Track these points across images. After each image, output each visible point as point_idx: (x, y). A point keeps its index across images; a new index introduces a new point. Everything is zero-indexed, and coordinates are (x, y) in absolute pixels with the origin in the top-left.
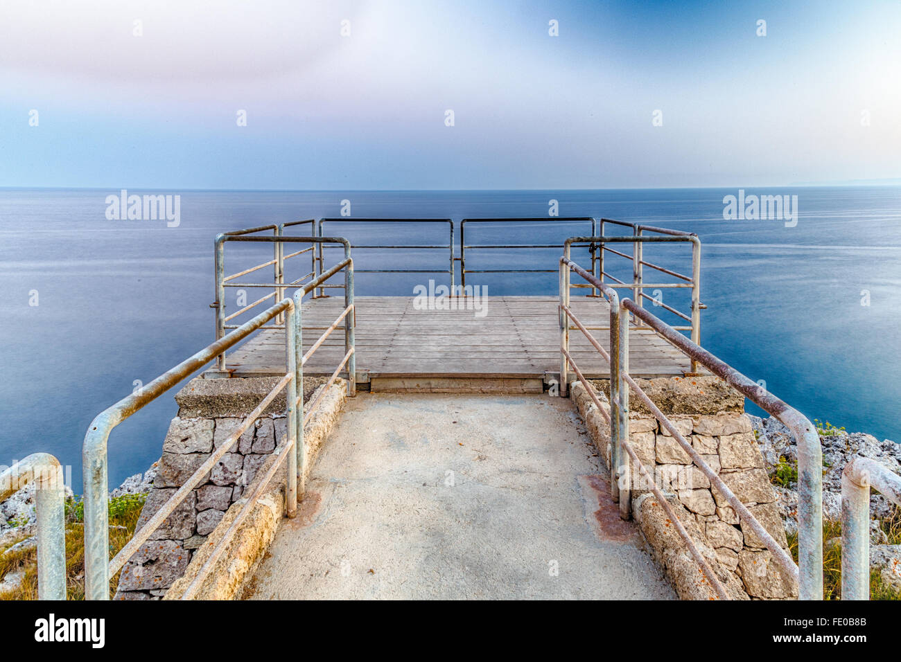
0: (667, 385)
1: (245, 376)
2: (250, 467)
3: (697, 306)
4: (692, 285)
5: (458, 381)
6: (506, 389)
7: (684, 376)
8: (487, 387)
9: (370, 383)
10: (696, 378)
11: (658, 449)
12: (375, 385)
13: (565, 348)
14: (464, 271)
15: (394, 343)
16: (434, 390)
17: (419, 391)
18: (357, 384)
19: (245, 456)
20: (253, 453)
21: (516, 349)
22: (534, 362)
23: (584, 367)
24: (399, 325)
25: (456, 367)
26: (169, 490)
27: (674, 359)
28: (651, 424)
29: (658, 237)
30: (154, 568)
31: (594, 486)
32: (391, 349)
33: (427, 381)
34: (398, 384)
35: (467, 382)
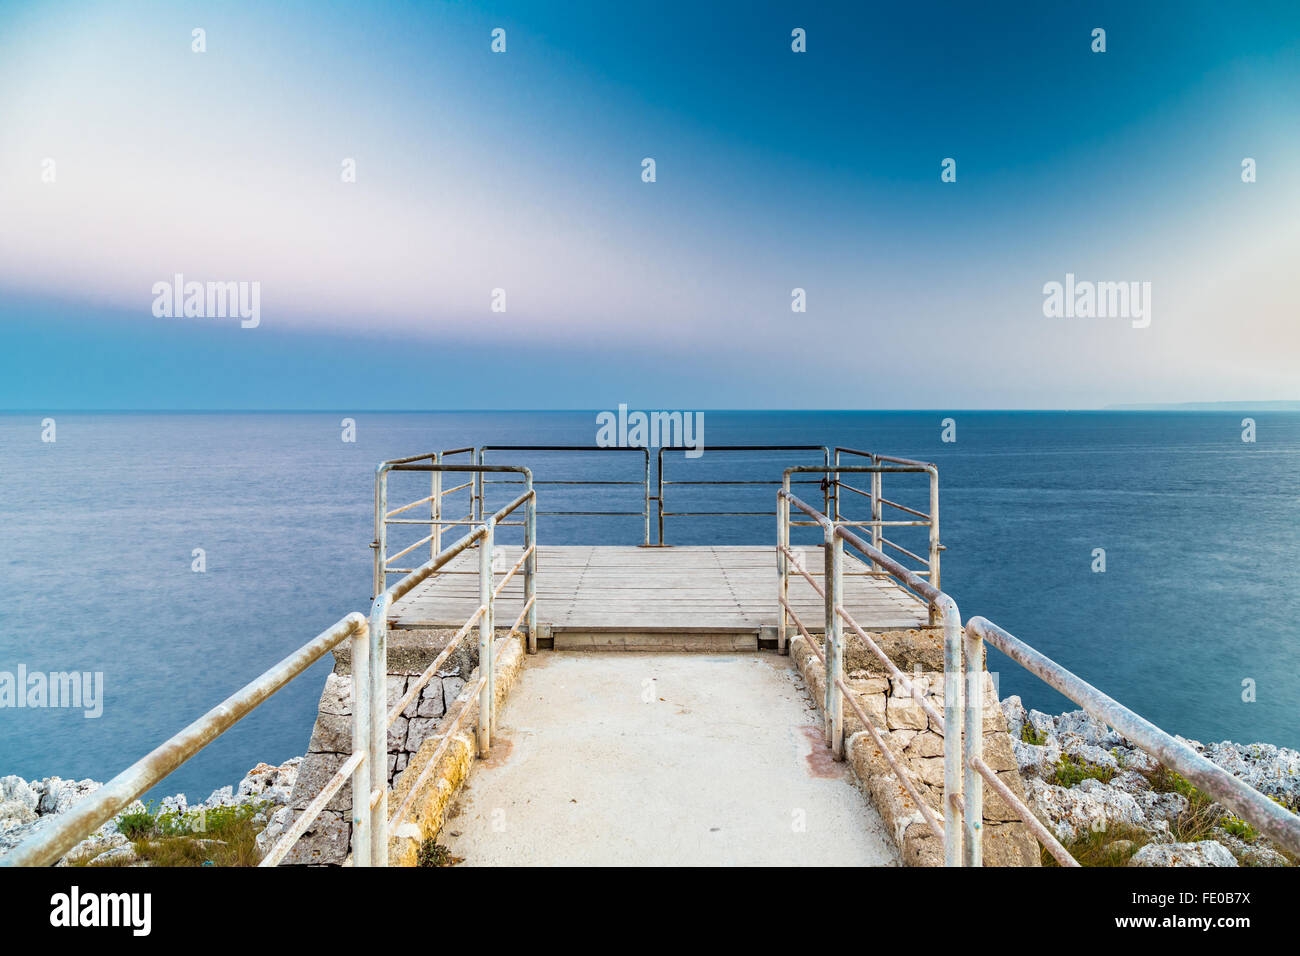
0: (900, 638)
1: (409, 628)
2: (416, 731)
3: (935, 547)
4: (929, 523)
5: (657, 637)
6: (715, 646)
7: (921, 628)
8: (692, 644)
9: (552, 639)
10: (934, 631)
11: (889, 713)
12: (558, 641)
13: (784, 597)
14: (662, 512)
15: (578, 597)
16: (629, 648)
17: (611, 648)
18: (538, 639)
19: (409, 719)
20: (419, 716)
21: (727, 603)
22: (748, 616)
23: (807, 620)
24: (582, 578)
25: (655, 621)
26: (326, 755)
27: (912, 612)
28: (884, 685)
29: (890, 467)
30: (312, 841)
31: (809, 735)
32: (574, 603)
33: (620, 637)
34: (586, 640)
35: (669, 639)
